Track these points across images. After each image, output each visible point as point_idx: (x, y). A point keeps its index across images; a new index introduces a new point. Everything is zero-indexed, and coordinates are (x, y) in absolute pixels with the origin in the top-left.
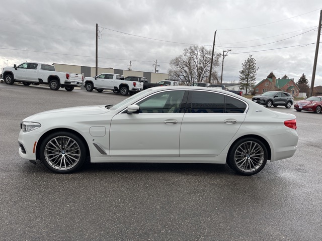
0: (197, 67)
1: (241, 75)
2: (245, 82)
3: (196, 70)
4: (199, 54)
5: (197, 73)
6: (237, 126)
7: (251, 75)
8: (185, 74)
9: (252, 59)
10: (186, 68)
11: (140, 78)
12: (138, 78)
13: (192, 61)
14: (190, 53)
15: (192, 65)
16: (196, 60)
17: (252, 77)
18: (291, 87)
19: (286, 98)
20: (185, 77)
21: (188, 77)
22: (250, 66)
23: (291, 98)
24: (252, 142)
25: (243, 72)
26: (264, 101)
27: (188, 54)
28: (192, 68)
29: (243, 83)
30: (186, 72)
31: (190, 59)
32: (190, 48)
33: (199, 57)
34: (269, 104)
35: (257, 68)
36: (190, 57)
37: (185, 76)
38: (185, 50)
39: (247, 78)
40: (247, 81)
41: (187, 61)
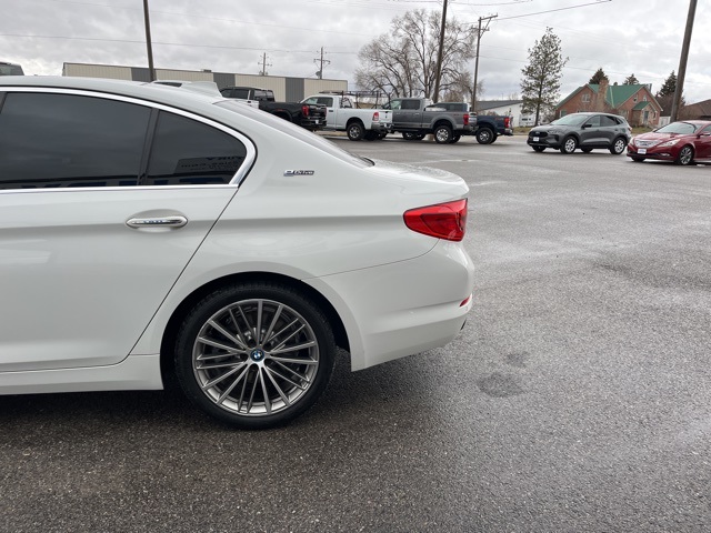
0: (423, 62)
1: (525, 77)
2: (534, 95)
3: (420, 71)
4: (428, 30)
5: (423, 78)
6: (189, 241)
7: (550, 77)
8: (395, 82)
9: (554, 37)
10: (398, 67)
11: (253, 90)
12: (246, 90)
13: (412, 48)
14: (407, 28)
15: (411, 57)
16: (420, 45)
17: (550, 83)
18: (642, 104)
19: (612, 128)
20: (395, 88)
21: (403, 88)
22: (547, 55)
23: (624, 130)
24: (260, 301)
25: (530, 71)
26: (557, 137)
27: (401, 32)
28: (412, 66)
29: (531, 97)
30: (397, 75)
31: (407, 44)
32: (407, 17)
34: (570, 145)
35: (563, 60)
36: (407, 40)
37: (396, 85)
38: (394, 21)
39: (540, 86)
40: (540, 93)
41: (401, 49)
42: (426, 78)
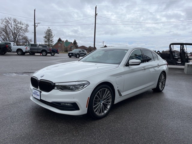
0: (12, 32)
1: (44, 39)
3: (11, 35)
4: (13, 23)
5: (13, 37)
7: (51, 39)
9: (50, 30)
10: (4, 33)
13: (8, 28)
14: (6, 22)
15: (8, 31)
16: (10, 27)
17: (51, 41)
18: (72, 46)
20: (3, 39)
21: (6, 39)
22: (49, 34)
25: (45, 37)
26: (75, 54)
27: (4, 23)
28: (8, 33)
29: (47, 44)
30: (3, 35)
31: (6, 27)
32: (5, 19)
33: (13, 25)
34: (78, 56)
35: (53, 35)
36: (6, 25)
37: (3, 38)
38: (1, 20)
39: (49, 41)
40: (49, 43)
41: (4, 28)
42: (14, 37)
